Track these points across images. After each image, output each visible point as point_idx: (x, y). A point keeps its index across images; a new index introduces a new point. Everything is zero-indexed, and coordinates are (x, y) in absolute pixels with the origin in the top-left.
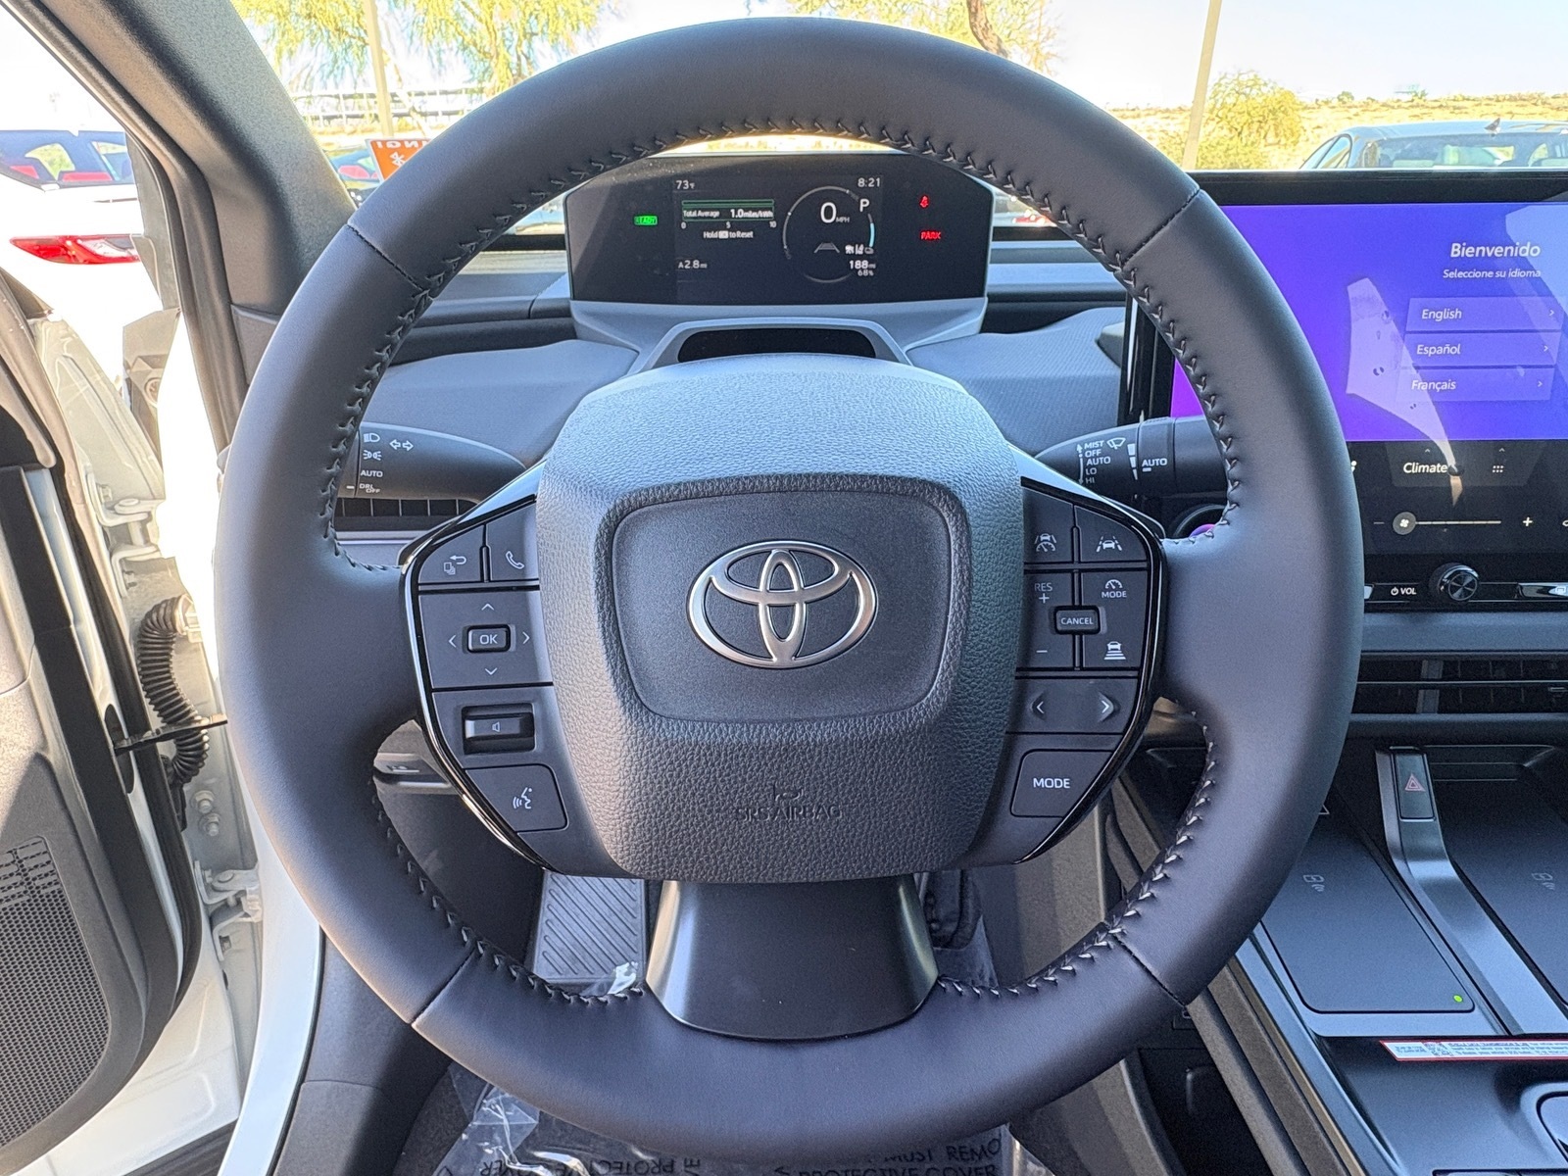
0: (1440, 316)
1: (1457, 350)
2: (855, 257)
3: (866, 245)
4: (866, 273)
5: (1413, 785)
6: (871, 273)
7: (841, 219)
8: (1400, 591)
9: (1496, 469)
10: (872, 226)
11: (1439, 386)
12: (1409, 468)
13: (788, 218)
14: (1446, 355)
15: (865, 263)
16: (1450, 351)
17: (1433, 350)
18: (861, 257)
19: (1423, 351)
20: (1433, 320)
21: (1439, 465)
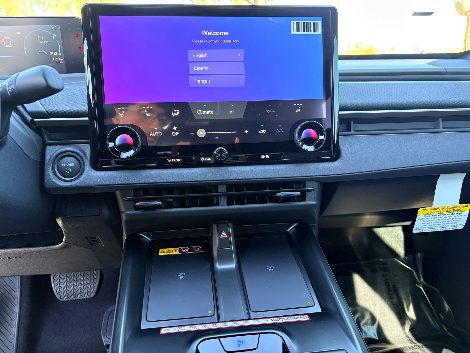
0: (200, 56)
1: (209, 68)
2: (55, 56)
3: (58, 51)
4: (60, 62)
5: (224, 235)
6: (62, 62)
7: (46, 42)
8: (204, 159)
9: (232, 112)
10: (59, 44)
11: (204, 81)
12: (199, 112)
13: (25, 41)
14: (205, 70)
15: (59, 59)
16: (206, 68)
17: (200, 68)
18: (57, 56)
19: (196, 69)
20: (197, 58)
21: (210, 111)
